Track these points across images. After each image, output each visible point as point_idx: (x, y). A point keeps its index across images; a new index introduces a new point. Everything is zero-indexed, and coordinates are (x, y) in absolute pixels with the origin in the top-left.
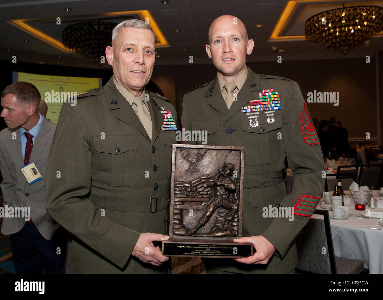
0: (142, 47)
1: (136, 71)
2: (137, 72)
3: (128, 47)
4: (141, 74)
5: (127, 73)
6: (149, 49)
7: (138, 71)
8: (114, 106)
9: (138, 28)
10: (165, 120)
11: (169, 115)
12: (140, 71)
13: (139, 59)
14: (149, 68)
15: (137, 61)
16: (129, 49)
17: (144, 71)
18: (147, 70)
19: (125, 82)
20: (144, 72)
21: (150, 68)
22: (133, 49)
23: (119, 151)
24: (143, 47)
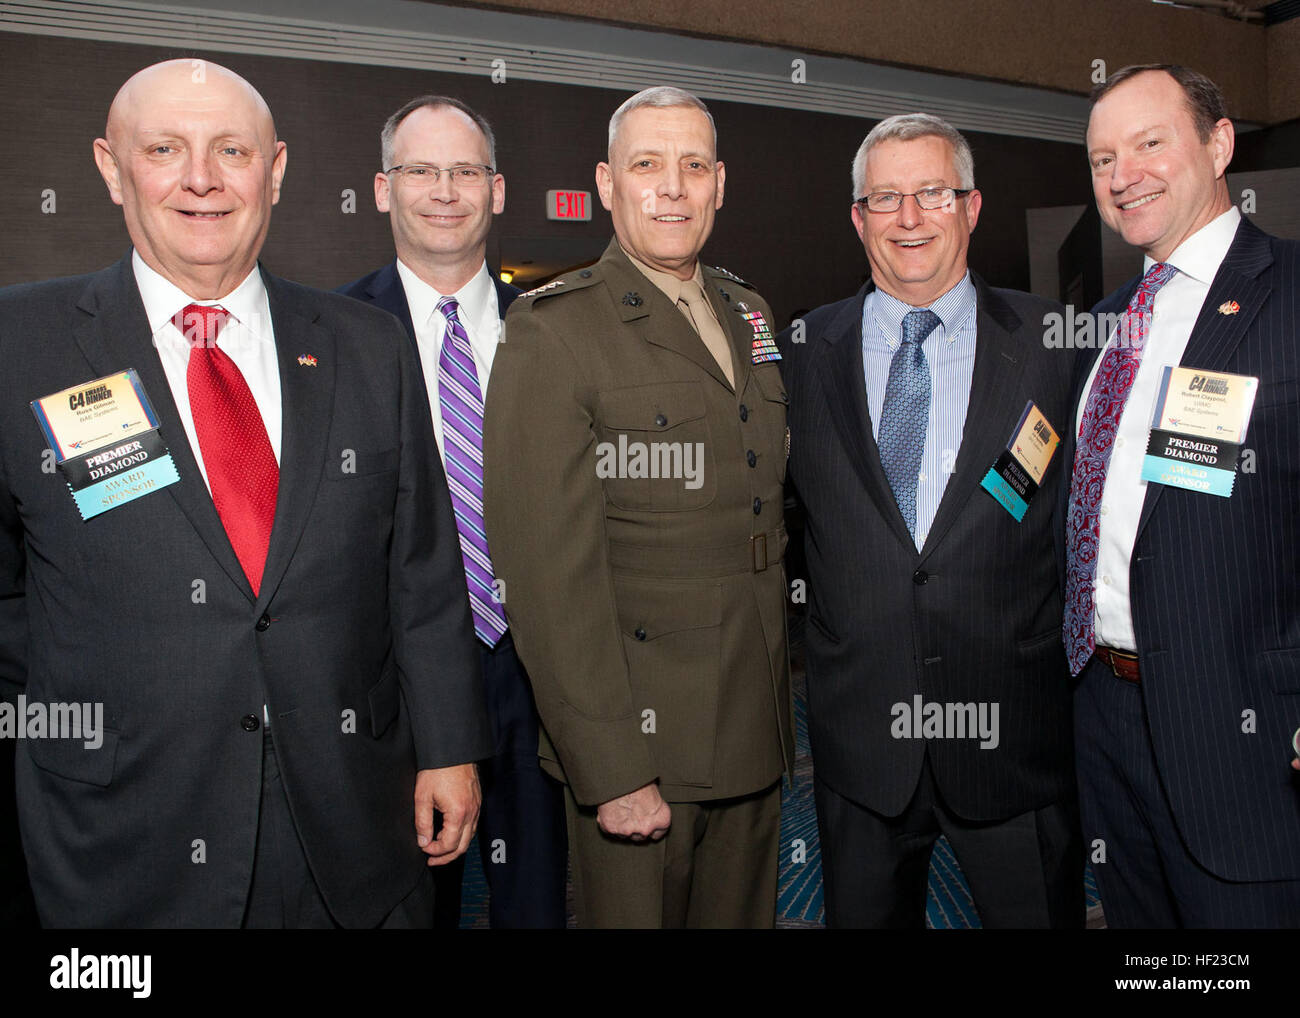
0: (676, 154)
1: (665, 216)
2: (669, 218)
3: (644, 158)
4: (677, 225)
5: (645, 224)
6: (697, 159)
7: (672, 215)
8: (634, 312)
9: (664, 106)
10: (756, 336)
11: (761, 322)
12: (678, 216)
13: (668, 185)
14: (700, 208)
15: (663, 190)
16: (644, 164)
17: (688, 216)
18: (697, 212)
19: (642, 250)
20: (687, 219)
21: (703, 207)
22: (655, 164)
23: (665, 423)
24: (679, 156)
